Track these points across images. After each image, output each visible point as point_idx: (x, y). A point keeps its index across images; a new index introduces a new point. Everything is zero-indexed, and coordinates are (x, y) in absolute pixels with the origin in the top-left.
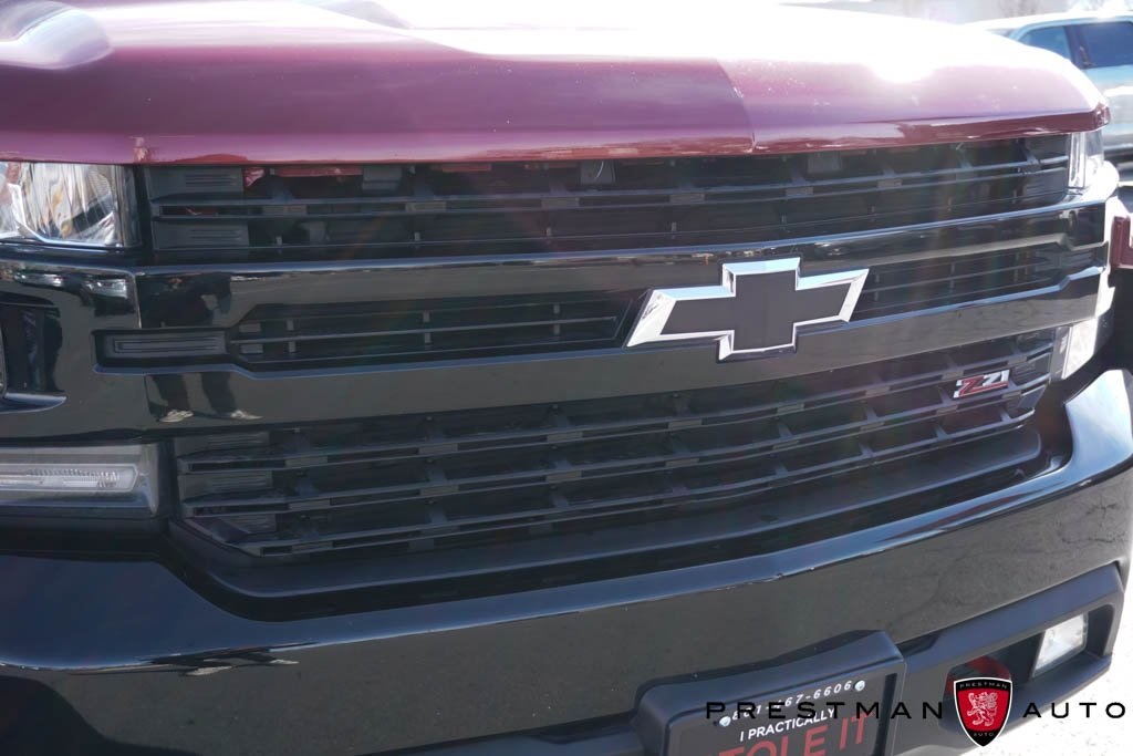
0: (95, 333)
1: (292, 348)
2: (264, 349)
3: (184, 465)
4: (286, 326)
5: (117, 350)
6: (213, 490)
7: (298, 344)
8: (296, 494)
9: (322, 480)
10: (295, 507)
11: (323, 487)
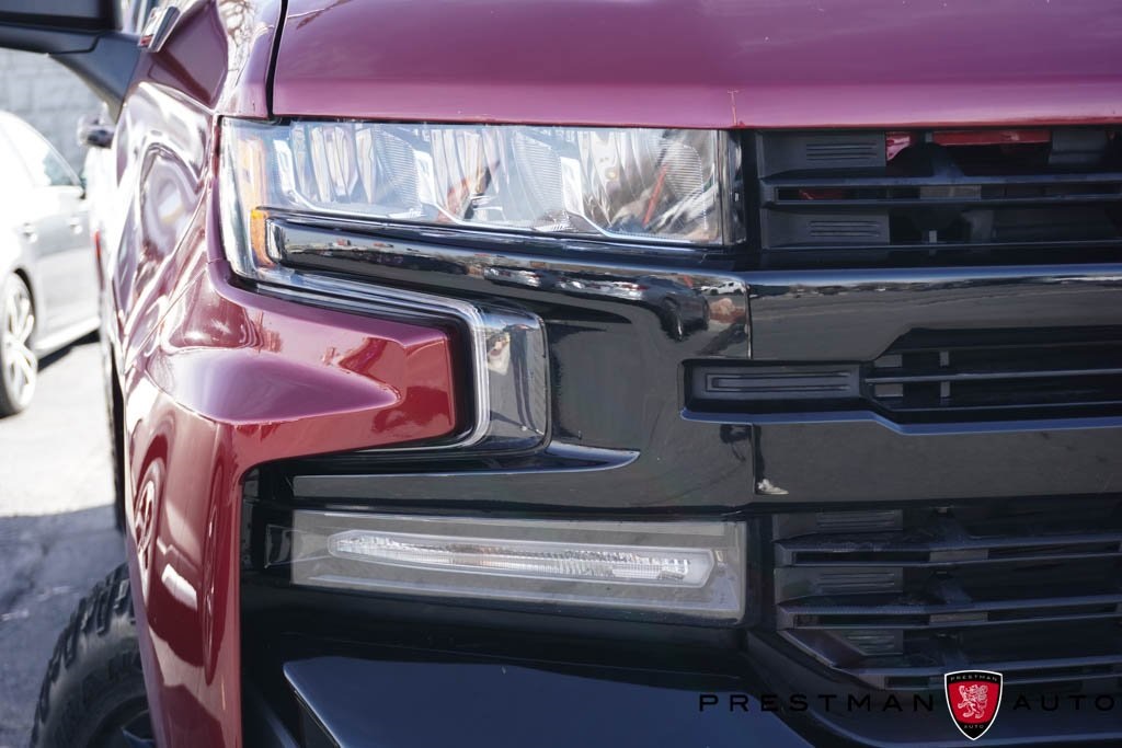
0: (685, 363)
1: (945, 391)
2: (905, 391)
3: (785, 554)
4: (938, 358)
5: (710, 388)
6: (819, 592)
7: (954, 384)
8: (940, 602)
9: (978, 584)
10: (937, 621)
11: (978, 594)
